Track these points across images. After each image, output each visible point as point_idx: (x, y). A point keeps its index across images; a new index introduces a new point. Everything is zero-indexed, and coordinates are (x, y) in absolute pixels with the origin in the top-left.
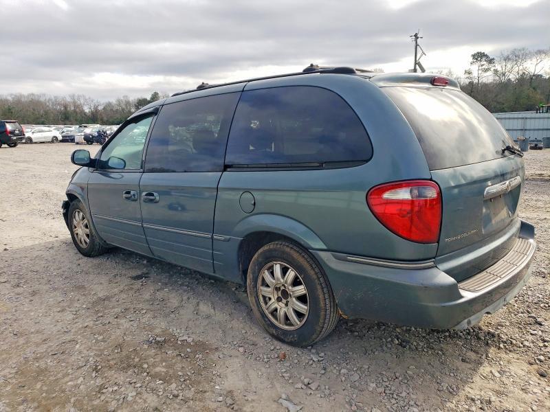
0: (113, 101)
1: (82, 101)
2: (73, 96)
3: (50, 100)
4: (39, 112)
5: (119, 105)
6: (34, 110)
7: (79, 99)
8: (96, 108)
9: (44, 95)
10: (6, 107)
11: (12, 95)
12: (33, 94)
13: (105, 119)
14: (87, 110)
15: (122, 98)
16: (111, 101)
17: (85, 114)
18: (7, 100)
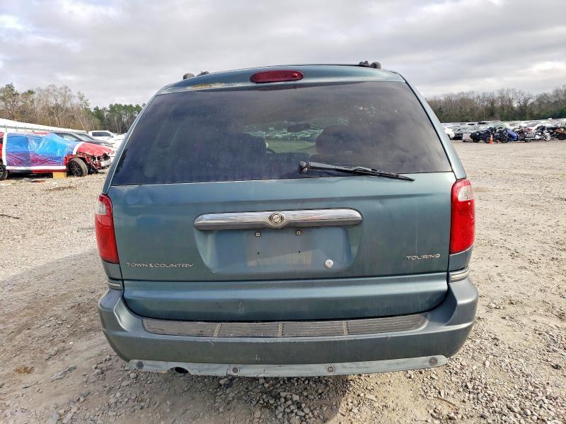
0: (550, 92)
1: (511, 96)
2: (501, 92)
3: (478, 97)
4: (465, 110)
5: (557, 95)
6: (461, 108)
7: (508, 93)
8: (526, 101)
9: (473, 92)
10: (438, 107)
11: (445, 95)
12: (462, 93)
13: (536, 112)
14: (515, 105)
15: (562, 88)
16: (546, 92)
17: (512, 108)
18: (440, 101)
